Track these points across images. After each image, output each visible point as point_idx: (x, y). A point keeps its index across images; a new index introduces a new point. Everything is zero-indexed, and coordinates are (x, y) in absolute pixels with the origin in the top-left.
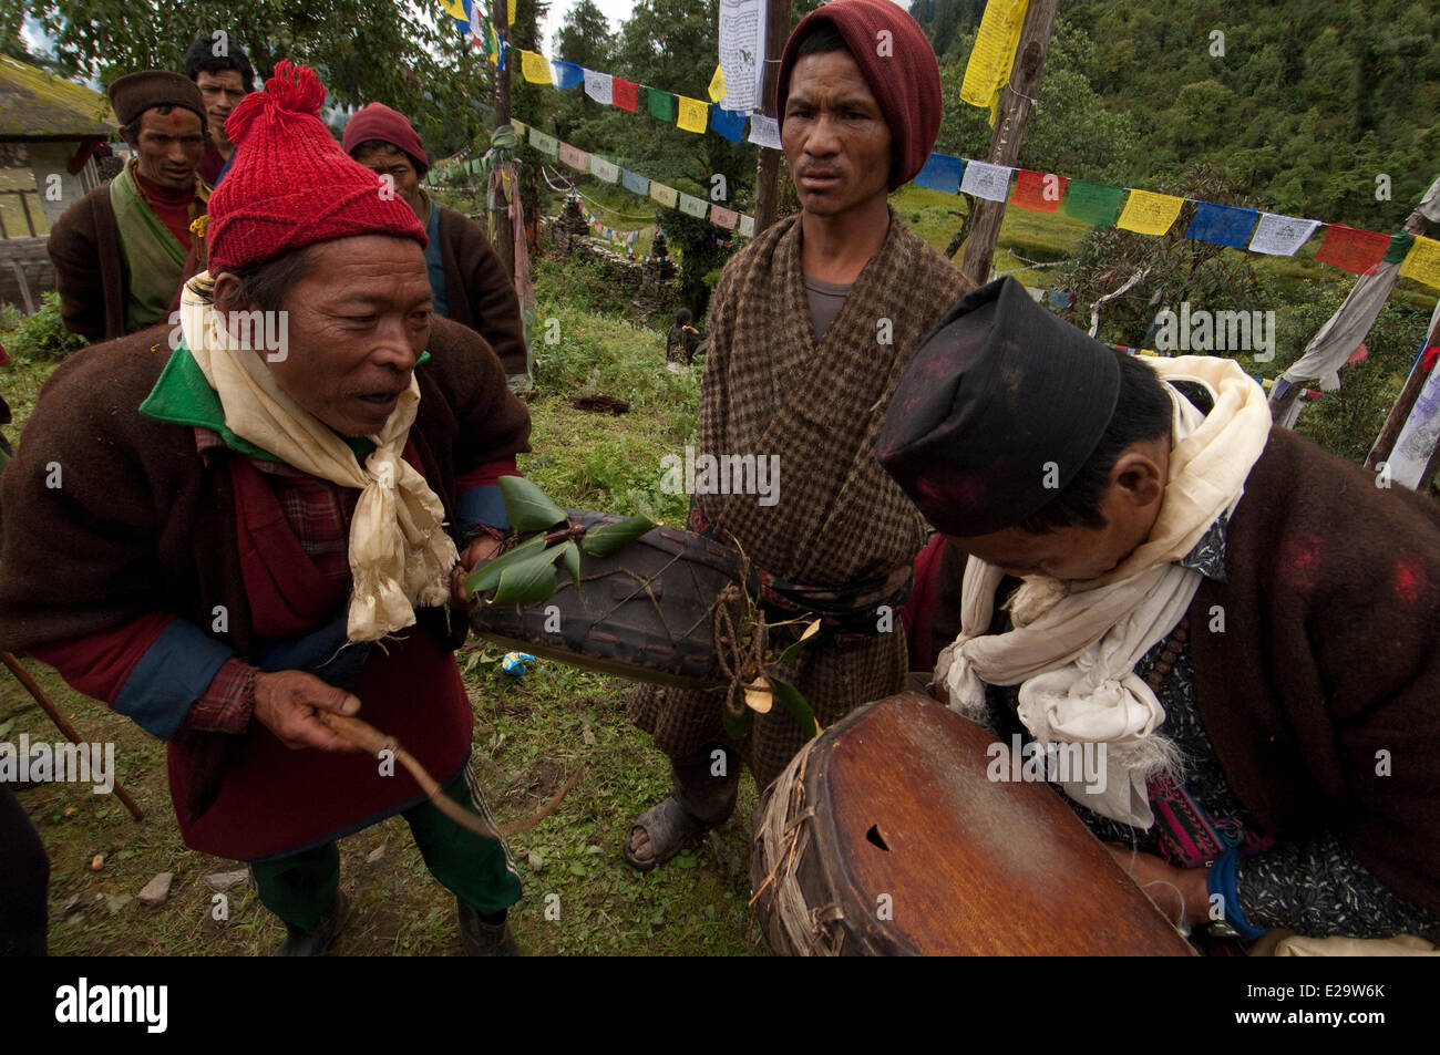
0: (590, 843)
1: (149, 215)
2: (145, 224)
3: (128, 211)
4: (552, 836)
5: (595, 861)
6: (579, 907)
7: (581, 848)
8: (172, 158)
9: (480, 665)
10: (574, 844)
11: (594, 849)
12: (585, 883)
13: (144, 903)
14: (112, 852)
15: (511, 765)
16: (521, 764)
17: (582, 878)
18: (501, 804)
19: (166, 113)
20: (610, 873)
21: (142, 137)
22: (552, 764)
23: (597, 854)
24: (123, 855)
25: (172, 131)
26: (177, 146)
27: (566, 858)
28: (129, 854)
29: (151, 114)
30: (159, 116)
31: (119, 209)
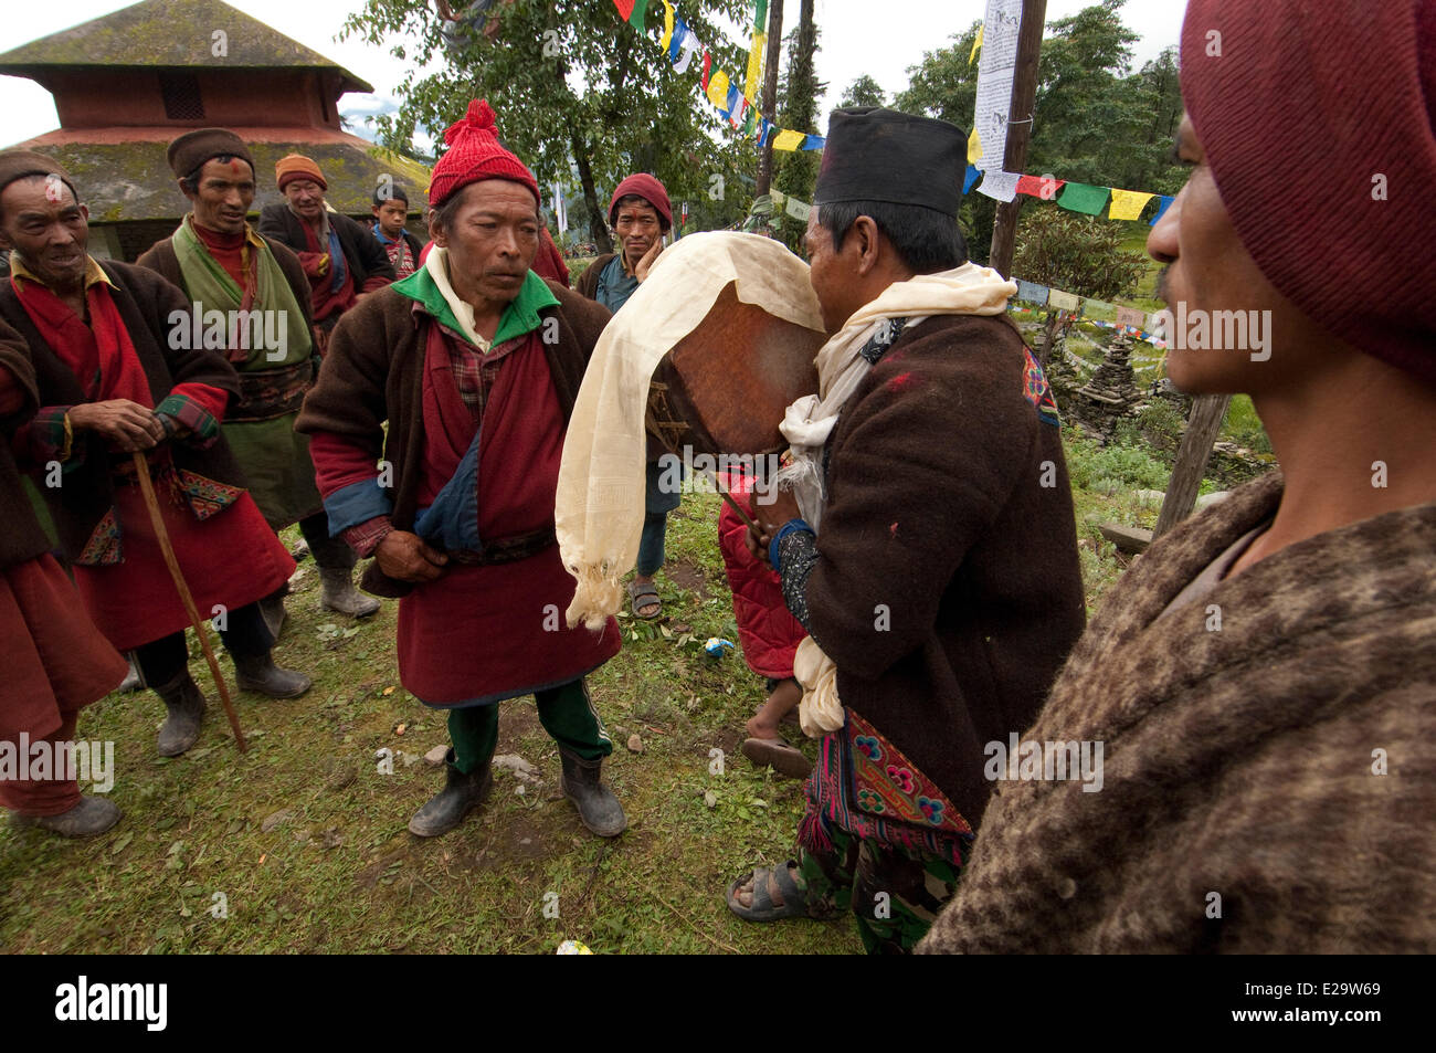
0: (758, 796)
1: (209, 260)
2: (205, 268)
3: (190, 258)
4: (726, 785)
5: (760, 812)
6: (741, 843)
7: (749, 799)
8: (229, 202)
9: (689, 644)
10: (744, 795)
11: (760, 802)
12: (748, 826)
13: (427, 763)
14: (412, 723)
15: (701, 725)
16: (709, 725)
17: (746, 822)
18: (691, 751)
19: (226, 162)
20: (771, 824)
21: (202, 186)
22: (735, 731)
23: (762, 807)
24: (418, 728)
25: (230, 178)
26: (235, 192)
27: (737, 805)
28: (422, 728)
29: (213, 163)
30: (220, 165)
31: (182, 257)
